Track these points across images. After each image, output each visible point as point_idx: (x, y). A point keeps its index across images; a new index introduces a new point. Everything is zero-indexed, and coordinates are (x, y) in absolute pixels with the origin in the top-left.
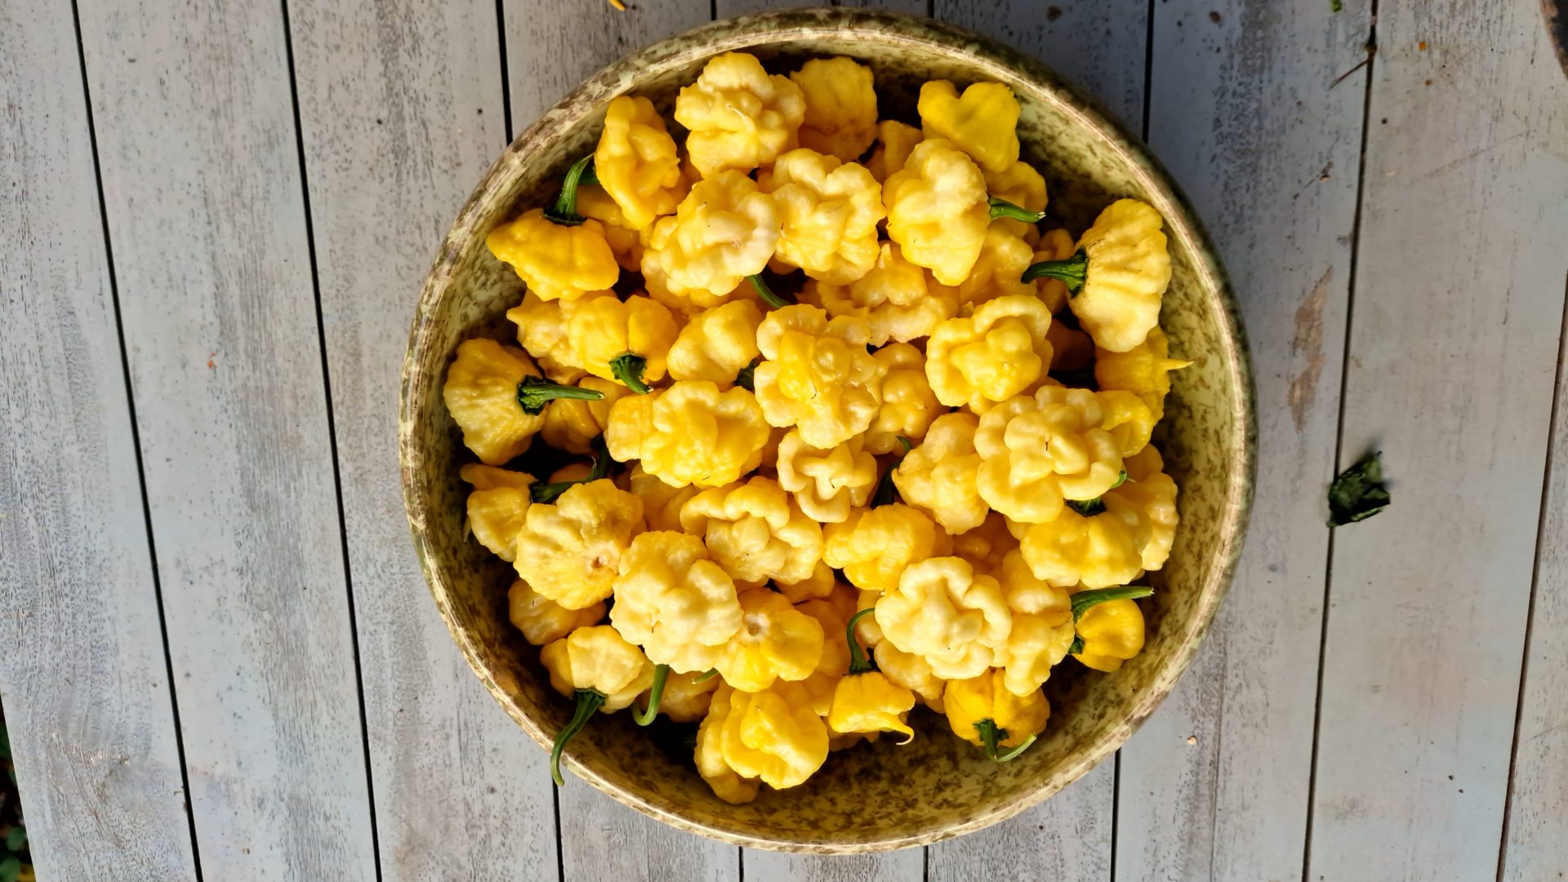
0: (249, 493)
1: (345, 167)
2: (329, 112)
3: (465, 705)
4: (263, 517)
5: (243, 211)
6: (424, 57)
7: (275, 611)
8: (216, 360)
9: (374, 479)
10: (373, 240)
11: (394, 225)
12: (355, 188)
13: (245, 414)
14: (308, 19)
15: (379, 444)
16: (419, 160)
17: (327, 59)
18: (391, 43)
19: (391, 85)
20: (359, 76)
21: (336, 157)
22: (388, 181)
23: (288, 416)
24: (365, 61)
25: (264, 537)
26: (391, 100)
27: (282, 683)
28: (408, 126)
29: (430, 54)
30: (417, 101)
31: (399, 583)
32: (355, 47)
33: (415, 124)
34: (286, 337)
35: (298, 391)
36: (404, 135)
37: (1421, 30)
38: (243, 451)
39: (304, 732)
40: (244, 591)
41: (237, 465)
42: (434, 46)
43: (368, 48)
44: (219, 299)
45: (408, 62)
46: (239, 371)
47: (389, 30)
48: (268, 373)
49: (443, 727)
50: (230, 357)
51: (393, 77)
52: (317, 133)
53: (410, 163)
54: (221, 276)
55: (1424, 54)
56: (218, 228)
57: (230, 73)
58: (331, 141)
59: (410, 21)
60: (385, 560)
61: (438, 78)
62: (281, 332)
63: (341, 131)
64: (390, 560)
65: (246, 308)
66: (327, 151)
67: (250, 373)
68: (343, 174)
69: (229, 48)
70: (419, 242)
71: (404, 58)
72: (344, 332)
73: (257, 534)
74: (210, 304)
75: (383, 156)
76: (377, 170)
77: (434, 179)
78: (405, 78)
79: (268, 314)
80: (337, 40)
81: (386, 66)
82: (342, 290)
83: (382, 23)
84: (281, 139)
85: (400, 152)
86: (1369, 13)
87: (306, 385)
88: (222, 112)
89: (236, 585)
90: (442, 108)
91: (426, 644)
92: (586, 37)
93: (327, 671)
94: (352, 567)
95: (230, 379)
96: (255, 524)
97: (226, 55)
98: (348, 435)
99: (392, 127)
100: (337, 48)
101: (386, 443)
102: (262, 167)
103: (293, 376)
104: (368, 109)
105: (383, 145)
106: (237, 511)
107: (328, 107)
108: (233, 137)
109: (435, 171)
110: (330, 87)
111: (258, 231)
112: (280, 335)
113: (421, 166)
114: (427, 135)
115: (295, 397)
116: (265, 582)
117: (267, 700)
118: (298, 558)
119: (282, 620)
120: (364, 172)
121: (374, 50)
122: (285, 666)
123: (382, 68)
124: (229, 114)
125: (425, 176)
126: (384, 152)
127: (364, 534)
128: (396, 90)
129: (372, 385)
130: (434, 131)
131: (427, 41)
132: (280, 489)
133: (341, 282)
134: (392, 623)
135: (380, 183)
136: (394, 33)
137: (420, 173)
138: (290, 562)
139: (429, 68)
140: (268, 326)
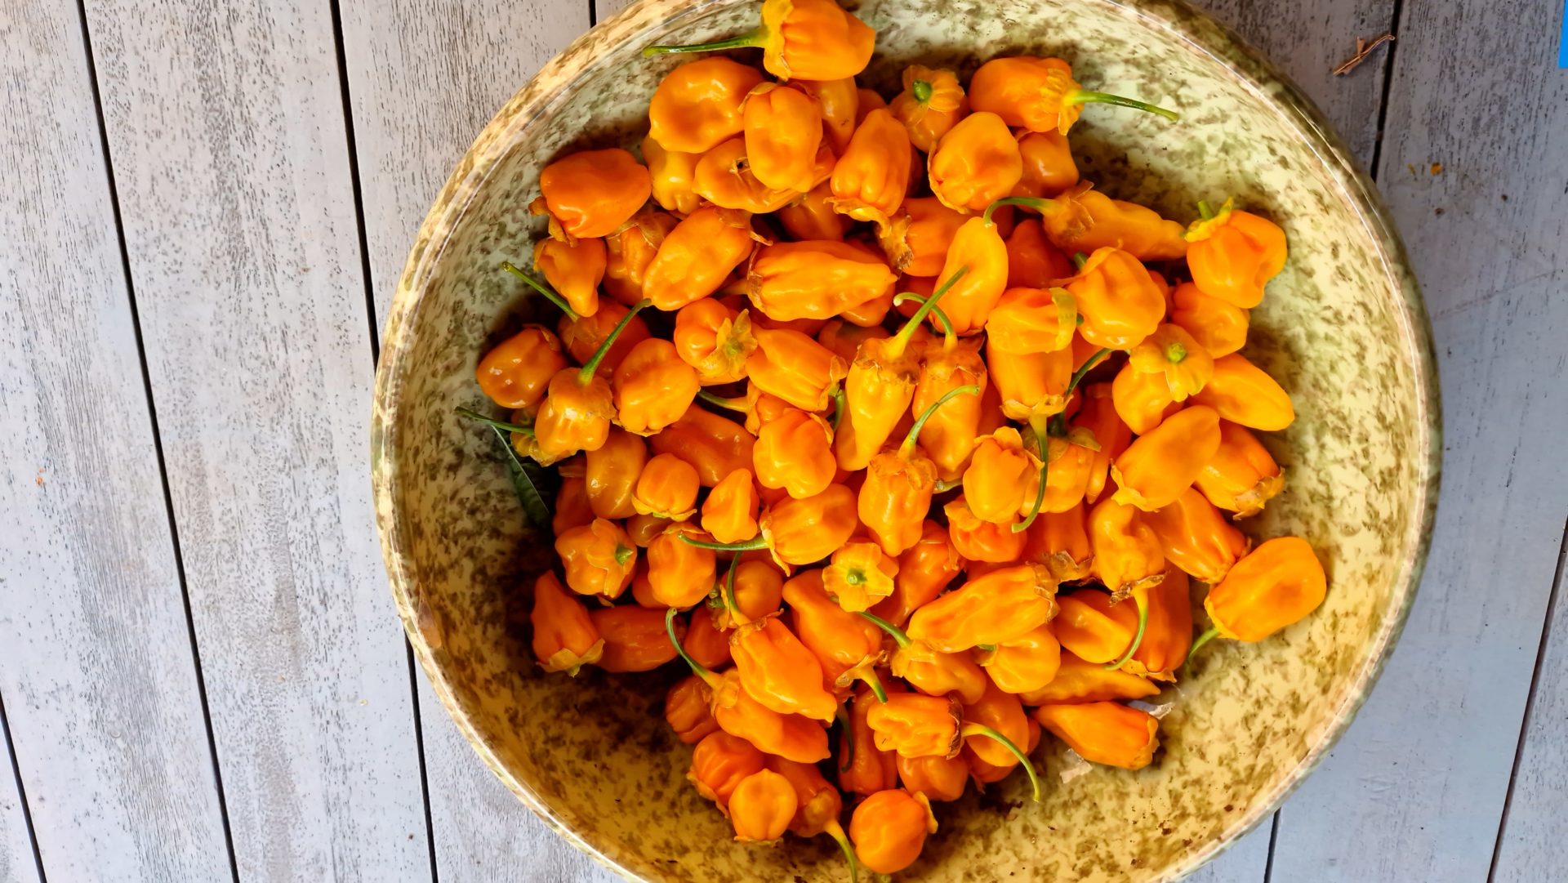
0: (91, 617)
1: (175, 268)
2: (153, 207)
3: (340, 839)
4: (108, 643)
5: (62, 316)
6: (260, 147)
7: (128, 740)
8: (46, 477)
9: (228, 608)
10: (211, 351)
11: (235, 335)
12: (187, 293)
13: (82, 535)
14: (122, 99)
15: (232, 570)
16: (260, 263)
17: (147, 147)
18: (220, 131)
19: (222, 178)
20: (185, 167)
21: (165, 258)
22: (224, 285)
23: (128, 540)
24: (192, 150)
25: (112, 663)
26: (223, 195)
27: (142, 811)
28: (245, 225)
29: (267, 144)
30: (254, 197)
31: (261, 716)
32: (178, 133)
33: (252, 223)
34: (119, 455)
35: (137, 513)
36: (240, 235)
37: (1435, 149)
38: (82, 573)
39: (169, 861)
40: (95, 718)
41: (77, 588)
42: (271, 134)
43: (194, 135)
44: (43, 411)
45: (241, 152)
46: (71, 489)
47: (217, 114)
48: (103, 492)
49: (316, 860)
50: (60, 474)
51: (224, 169)
52: (141, 231)
53: (249, 266)
54: (43, 386)
55: (1437, 179)
56: (36, 333)
57: (37, 161)
58: (157, 240)
59: (241, 105)
60: (245, 691)
61: (276, 172)
62: (115, 448)
63: (167, 229)
64: (250, 691)
65: (73, 421)
66: (152, 251)
67: (84, 492)
68: (174, 277)
69: (34, 132)
70: (263, 353)
71: (236, 148)
72: (185, 450)
73: (103, 660)
74: (33, 416)
75: (218, 257)
76: (212, 274)
77: (278, 286)
78: (238, 169)
79: (99, 430)
80: (157, 125)
81: (216, 156)
82: (180, 406)
83: (208, 106)
84: (100, 236)
85: (237, 254)
86: (1375, 128)
87: (146, 506)
88: (31, 204)
89: (85, 713)
90: (284, 206)
91: (294, 778)
92: (448, 129)
93: (190, 802)
94: (209, 697)
95: (62, 497)
96: (100, 650)
97: (30, 140)
98: (197, 560)
99: (226, 226)
100: (158, 134)
101: (239, 569)
102: (81, 267)
103: (131, 496)
104: (198, 204)
105: (217, 246)
106: (80, 635)
107: (152, 202)
108: (46, 234)
109: (279, 277)
110: (153, 179)
111: (80, 338)
112: (114, 452)
113: (262, 271)
114: (267, 235)
115: (134, 518)
116: (115, 710)
117: (128, 827)
118: (150, 687)
119: (137, 748)
120: (196, 274)
121: (201, 138)
122: (144, 794)
123: (211, 158)
124: (39, 207)
125: (267, 283)
126: (219, 253)
127: (220, 664)
128: (228, 184)
129: (221, 508)
130: (275, 232)
131: (261, 128)
132: (125, 615)
133: (178, 396)
134: (256, 755)
135: (217, 288)
136: (223, 119)
137: (262, 279)
138: (141, 691)
139: (266, 160)
140: (100, 441)
